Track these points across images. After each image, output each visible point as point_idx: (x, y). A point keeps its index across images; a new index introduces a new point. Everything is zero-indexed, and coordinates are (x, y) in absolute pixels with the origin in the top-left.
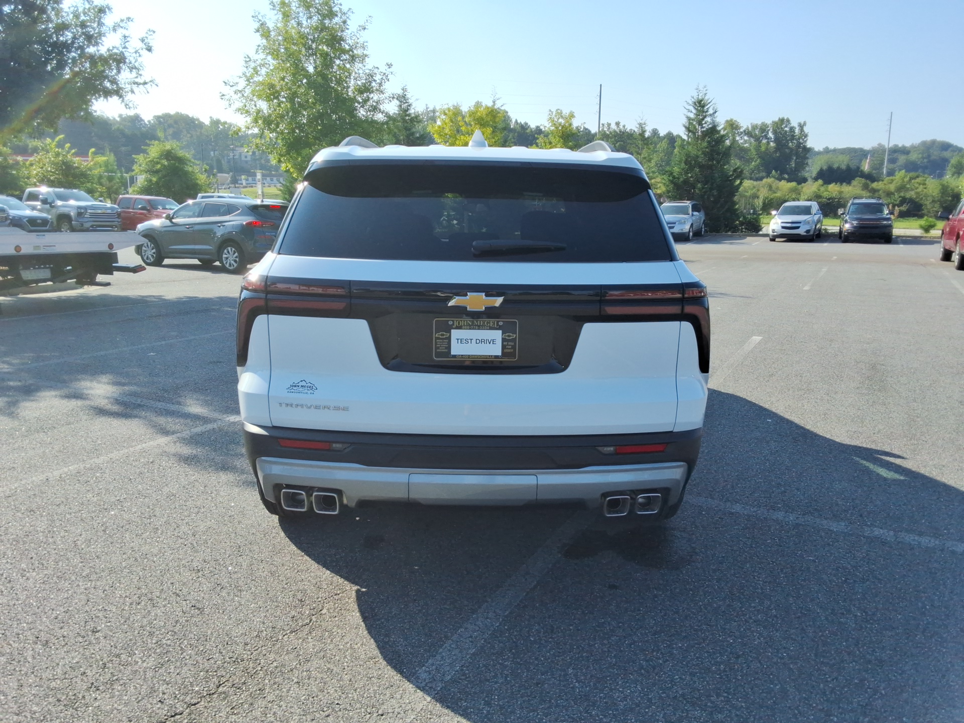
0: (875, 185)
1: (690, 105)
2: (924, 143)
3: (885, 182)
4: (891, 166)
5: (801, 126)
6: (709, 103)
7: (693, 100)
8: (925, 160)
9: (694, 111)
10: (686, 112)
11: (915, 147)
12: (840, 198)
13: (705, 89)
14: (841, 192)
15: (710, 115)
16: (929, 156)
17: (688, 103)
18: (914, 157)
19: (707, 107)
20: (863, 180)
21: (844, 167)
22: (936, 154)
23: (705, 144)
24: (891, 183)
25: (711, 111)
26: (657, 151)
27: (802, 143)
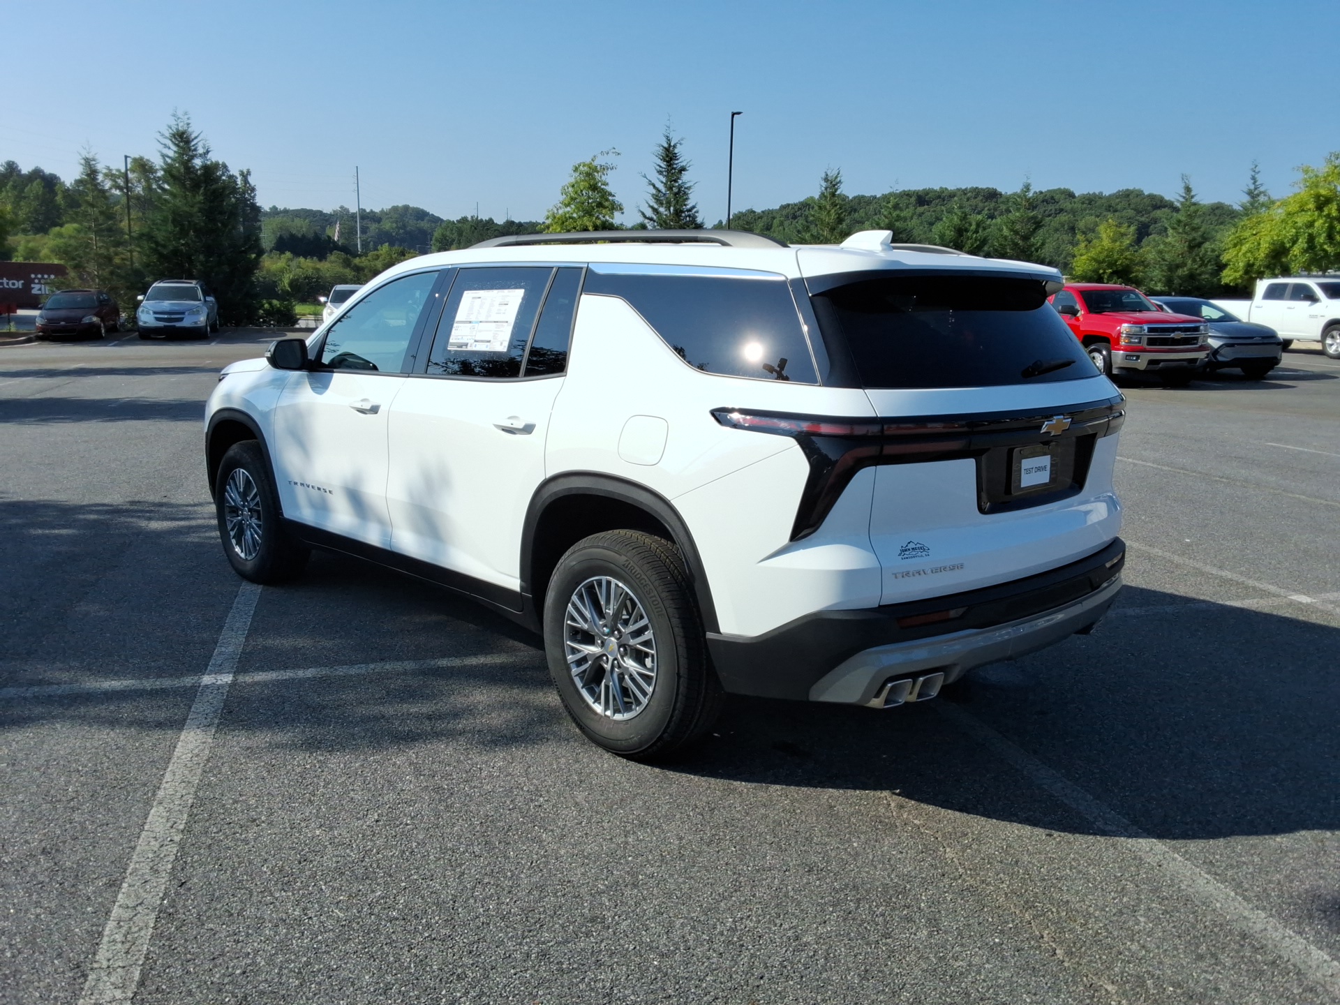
0: (357, 261)
1: (166, 138)
2: (395, 209)
3: (369, 258)
4: (365, 237)
5: (245, 176)
6: (196, 138)
7: (171, 131)
8: (401, 231)
9: (175, 148)
10: (161, 147)
11: (386, 214)
12: (318, 278)
13: (186, 117)
14: (318, 270)
15: (201, 155)
16: (404, 227)
17: (163, 135)
18: (387, 225)
19: (193, 143)
20: (343, 255)
21: (311, 235)
22: (412, 224)
23: (200, 198)
24: (377, 259)
25: (201, 151)
26: (25, 198)
27: (249, 200)
